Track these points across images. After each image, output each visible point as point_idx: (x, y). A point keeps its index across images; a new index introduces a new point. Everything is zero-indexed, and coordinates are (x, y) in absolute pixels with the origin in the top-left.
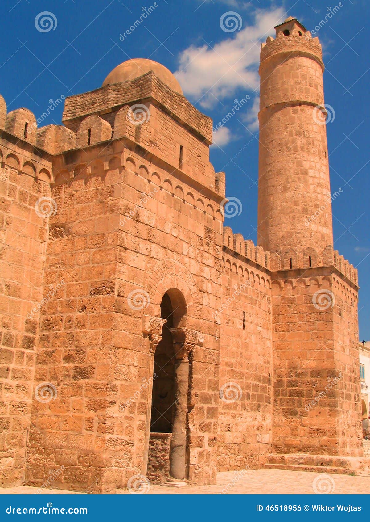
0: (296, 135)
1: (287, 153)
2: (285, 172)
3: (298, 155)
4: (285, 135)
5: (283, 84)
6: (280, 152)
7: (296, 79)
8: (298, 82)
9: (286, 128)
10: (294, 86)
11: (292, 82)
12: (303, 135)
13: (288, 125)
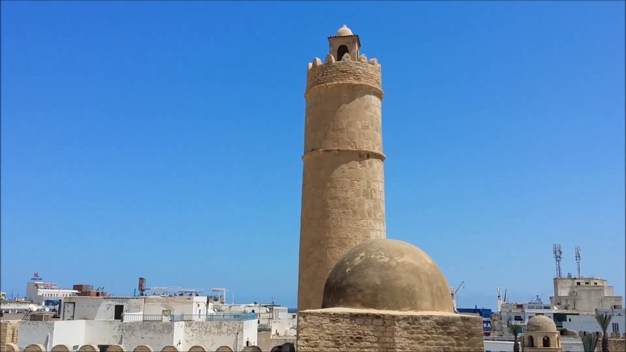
0: (364, 196)
1: (353, 218)
2: (350, 243)
3: (366, 222)
4: (350, 194)
5: (350, 124)
6: (344, 215)
7: (363, 122)
8: (366, 125)
9: (352, 185)
10: (362, 131)
11: (359, 124)
12: (370, 196)
13: (355, 182)
